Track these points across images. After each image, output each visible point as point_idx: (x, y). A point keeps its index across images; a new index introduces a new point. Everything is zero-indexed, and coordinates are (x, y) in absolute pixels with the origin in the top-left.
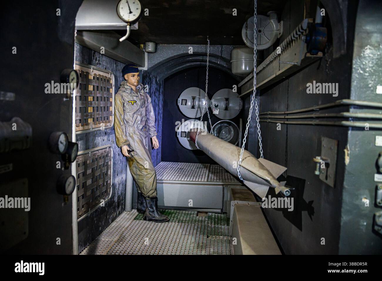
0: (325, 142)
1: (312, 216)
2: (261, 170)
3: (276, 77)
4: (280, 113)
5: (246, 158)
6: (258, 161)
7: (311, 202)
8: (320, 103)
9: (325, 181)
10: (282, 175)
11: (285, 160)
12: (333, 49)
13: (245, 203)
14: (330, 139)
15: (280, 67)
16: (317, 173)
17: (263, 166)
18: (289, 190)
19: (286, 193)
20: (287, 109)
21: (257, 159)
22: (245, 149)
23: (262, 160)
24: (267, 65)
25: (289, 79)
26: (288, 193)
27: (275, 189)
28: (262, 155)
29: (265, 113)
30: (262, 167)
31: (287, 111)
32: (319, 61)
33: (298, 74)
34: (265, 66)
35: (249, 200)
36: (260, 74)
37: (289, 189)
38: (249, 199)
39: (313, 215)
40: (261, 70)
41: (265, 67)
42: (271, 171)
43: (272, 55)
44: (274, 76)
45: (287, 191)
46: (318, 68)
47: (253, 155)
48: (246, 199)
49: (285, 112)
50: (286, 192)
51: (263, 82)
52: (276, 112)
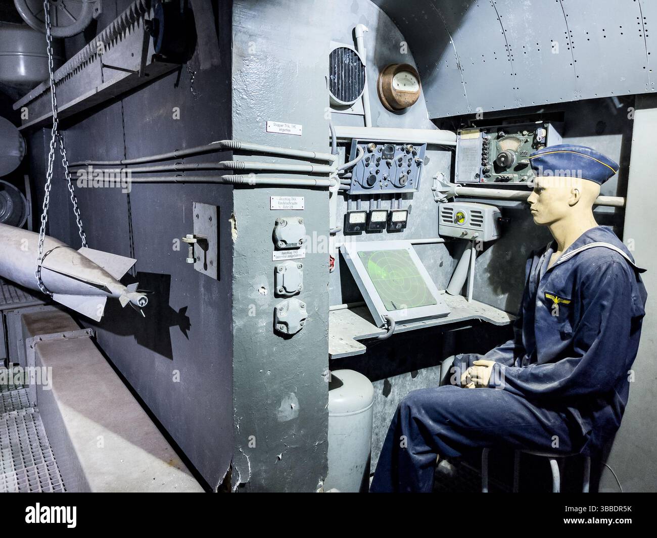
0: (198, 209)
1: (187, 331)
2: (88, 270)
3: (98, 94)
4: (111, 163)
5: (51, 251)
6: (79, 254)
7: (184, 310)
8: (184, 145)
9: (203, 271)
10: (127, 273)
11: (131, 246)
12: (198, 55)
13: (58, 336)
14: (206, 205)
15: (103, 75)
16: (190, 260)
17: (90, 261)
18: (146, 297)
19: (141, 303)
20: (125, 155)
21: (75, 251)
22: (46, 234)
23: (85, 251)
24: (76, 70)
25: (124, 100)
26: (144, 302)
27: (120, 299)
28: (84, 242)
29: (80, 163)
30: (87, 263)
31: (126, 159)
32: (177, 73)
33: (140, 93)
34: (71, 71)
35: (65, 329)
36: (62, 86)
37: (146, 294)
38: (66, 327)
39: (189, 330)
40: (63, 79)
41: (72, 73)
42: (106, 269)
43: (85, 51)
44: (93, 92)
45: (143, 298)
46: (176, 85)
47: (65, 244)
48: (59, 328)
49: (121, 161)
50: (140, 301)
51: (70, 103)
52: (102, 160)
